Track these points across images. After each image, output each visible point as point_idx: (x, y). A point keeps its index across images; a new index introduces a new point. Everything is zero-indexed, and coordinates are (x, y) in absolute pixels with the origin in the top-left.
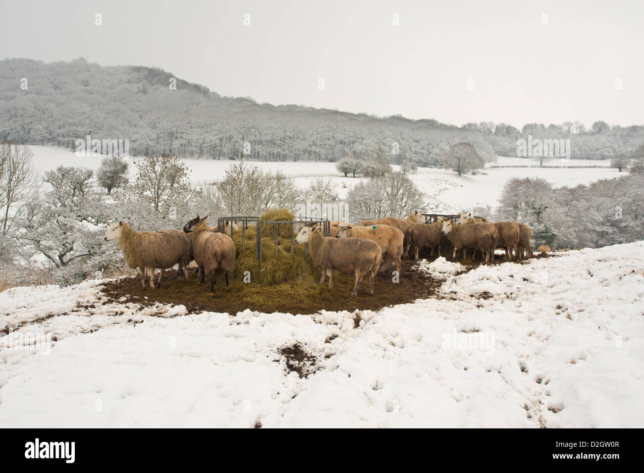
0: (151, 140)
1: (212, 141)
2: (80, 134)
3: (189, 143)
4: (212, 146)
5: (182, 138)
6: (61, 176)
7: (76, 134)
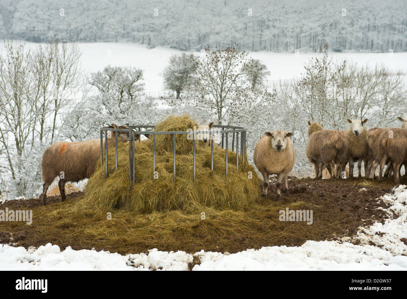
0: (236, 31)
1: (311, 29)
2: (157, 28)
3: (283, 33)
4: (312, 35)
5: (274, 27)
6: (108, 77)
7: (153, 27)
